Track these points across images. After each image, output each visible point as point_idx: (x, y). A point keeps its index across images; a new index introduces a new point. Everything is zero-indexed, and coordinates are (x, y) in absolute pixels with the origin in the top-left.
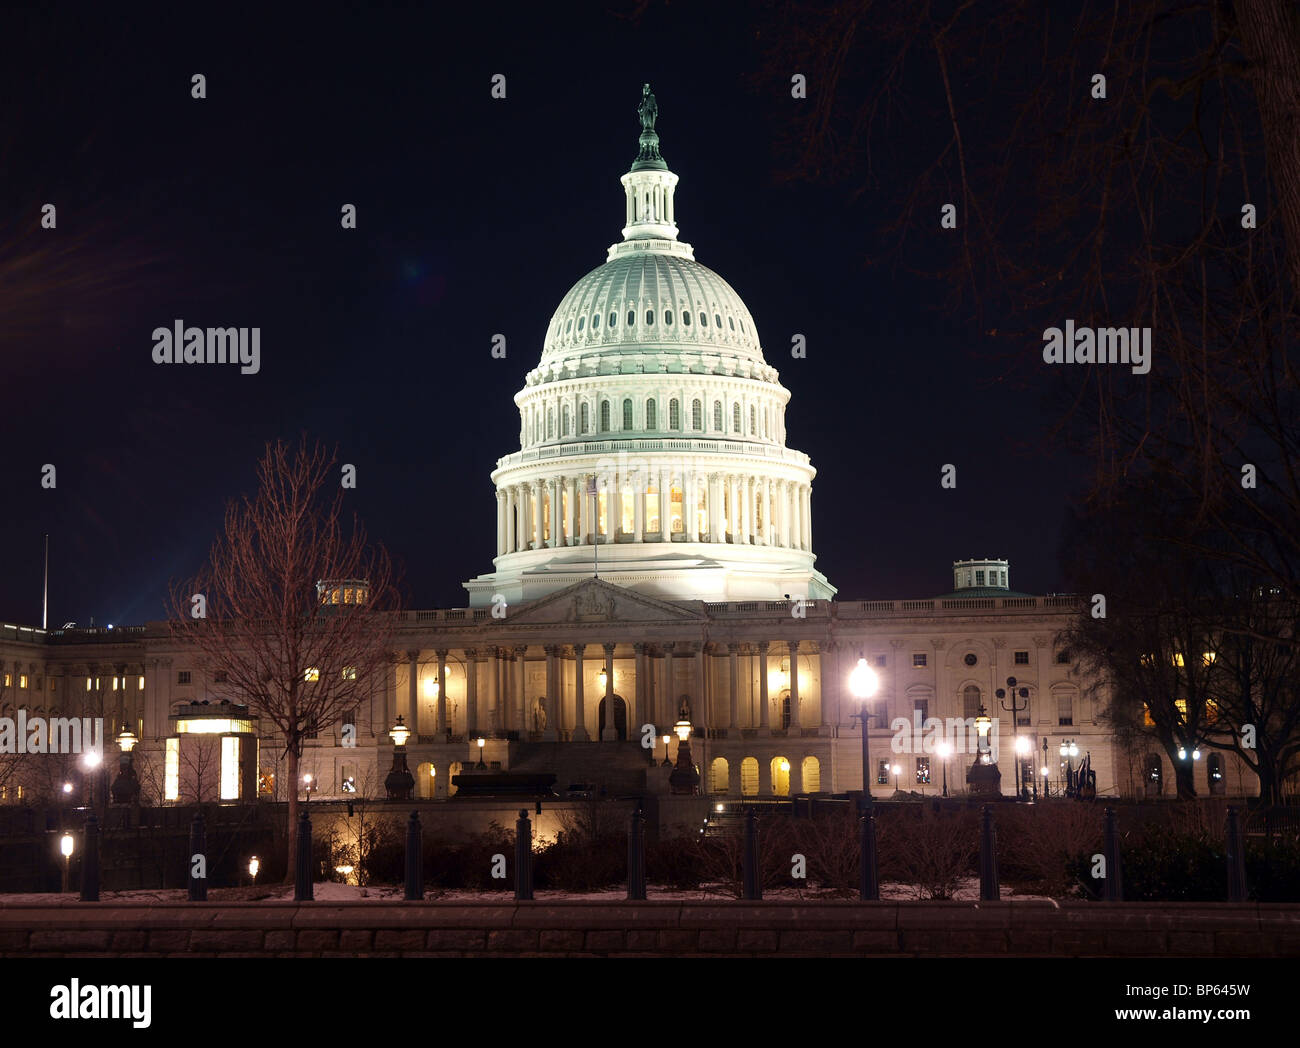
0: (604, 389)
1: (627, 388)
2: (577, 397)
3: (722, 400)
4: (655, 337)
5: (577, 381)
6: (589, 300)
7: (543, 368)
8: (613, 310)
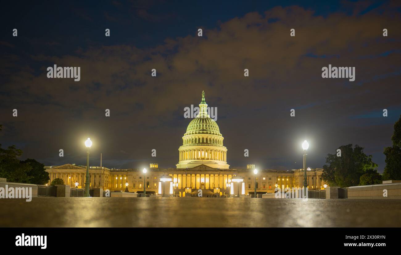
0: (200, 136)
1: (203, 136)
2: (195, 137)
3: (216, 139)
4: (207, 128)
5: (195, 135)
6: (196, 122)
7: (187, 133)
8: (200, 124)
